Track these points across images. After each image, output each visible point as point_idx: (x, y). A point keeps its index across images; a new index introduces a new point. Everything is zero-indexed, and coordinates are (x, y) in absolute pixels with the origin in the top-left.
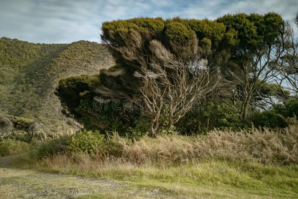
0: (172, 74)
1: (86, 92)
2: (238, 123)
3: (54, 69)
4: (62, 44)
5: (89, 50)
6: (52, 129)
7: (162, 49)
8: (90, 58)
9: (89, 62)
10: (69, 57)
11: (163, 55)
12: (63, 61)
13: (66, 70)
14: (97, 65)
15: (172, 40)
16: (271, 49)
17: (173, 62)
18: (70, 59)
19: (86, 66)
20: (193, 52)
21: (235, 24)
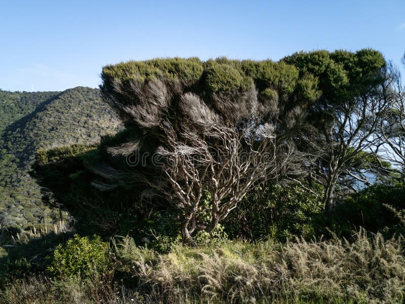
0: (216, 145)
1: (80, 172)
2: (321, 217)
3: (40, 126)
4: (52, 92)
5: (90, 100)
6: (37, 214)
7: (202, 108)
8: (90, 111)
9: (90, 117)
10: (61, 110)
11: (203, 117)
12: (52, 115)
13: (57, 129)
14: (101, 121)
15: (217, 93)
16: (367, 104)
17: (218, 128)
18: (62, 113)
19: (85, 123)
20: (250, 112)
21: (313, 66)
